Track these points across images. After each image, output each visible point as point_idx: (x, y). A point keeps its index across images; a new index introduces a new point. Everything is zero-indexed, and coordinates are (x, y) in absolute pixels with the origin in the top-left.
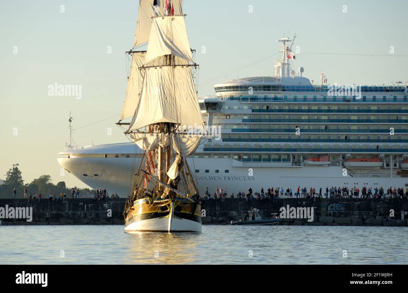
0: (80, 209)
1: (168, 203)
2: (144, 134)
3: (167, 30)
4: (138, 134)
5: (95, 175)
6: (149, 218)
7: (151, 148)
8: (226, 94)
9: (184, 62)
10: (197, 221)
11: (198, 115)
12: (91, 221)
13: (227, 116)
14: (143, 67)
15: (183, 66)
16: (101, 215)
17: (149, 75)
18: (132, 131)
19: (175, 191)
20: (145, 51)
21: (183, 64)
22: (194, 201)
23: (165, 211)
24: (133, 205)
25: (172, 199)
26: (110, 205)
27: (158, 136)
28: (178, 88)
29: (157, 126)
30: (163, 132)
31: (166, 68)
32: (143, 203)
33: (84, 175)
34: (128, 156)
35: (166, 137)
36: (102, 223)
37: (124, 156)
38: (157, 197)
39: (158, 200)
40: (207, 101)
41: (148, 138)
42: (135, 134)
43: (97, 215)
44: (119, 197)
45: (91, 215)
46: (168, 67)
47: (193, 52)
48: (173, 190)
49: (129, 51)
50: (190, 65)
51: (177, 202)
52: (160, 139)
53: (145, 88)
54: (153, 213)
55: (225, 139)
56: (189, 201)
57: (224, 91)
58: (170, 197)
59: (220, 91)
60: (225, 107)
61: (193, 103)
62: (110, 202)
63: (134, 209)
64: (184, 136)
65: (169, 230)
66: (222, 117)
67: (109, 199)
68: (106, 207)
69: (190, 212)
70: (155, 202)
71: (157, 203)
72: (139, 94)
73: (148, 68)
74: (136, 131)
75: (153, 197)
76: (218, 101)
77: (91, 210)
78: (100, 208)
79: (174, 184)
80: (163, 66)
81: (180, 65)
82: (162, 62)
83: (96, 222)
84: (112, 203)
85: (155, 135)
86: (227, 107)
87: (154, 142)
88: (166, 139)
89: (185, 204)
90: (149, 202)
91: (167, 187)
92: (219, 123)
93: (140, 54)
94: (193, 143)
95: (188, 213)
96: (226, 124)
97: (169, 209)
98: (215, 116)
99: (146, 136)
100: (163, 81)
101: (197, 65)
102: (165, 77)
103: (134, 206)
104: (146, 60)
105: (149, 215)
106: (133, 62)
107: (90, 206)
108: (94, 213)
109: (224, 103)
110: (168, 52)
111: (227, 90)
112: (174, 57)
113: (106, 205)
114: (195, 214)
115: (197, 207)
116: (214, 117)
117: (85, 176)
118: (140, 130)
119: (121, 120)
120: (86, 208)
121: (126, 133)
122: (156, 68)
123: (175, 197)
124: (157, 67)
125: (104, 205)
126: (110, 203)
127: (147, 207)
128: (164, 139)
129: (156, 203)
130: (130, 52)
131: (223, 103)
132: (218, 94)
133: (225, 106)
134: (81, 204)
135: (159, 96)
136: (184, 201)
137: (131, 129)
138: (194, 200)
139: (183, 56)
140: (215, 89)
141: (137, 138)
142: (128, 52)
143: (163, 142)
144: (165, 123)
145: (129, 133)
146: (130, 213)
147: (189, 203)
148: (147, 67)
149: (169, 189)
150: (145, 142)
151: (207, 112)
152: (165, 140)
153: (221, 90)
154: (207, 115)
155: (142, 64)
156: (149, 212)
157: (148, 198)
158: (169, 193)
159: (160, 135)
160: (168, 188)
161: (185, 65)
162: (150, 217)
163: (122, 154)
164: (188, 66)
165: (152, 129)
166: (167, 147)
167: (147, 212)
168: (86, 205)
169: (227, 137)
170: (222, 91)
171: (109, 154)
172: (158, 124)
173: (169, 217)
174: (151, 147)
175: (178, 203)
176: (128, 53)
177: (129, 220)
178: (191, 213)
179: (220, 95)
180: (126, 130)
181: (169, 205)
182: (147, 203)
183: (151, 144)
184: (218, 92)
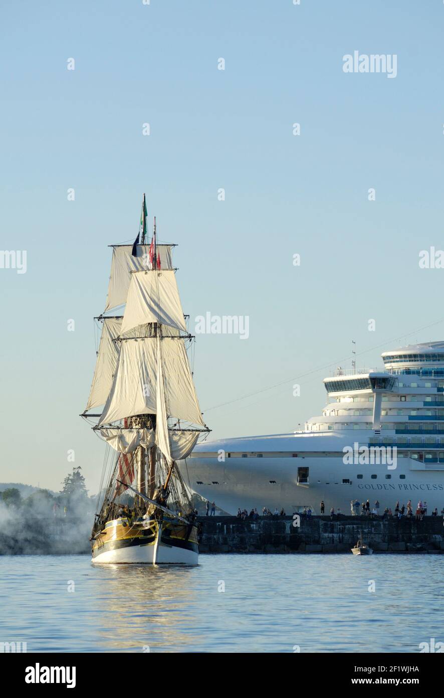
0: (218, 531)
1: (153, 525)
2: (120, 430)
3: (152, 288)
4: (111, 430)
5: (214, 483)
6: (126, 546)
7: (129, 449)
8: (399, 366)
9: (174, 332)
10: (192, 550)
11: (193, 404)
12: (234, 548)
13: (401, 397)
14: (118, 339)
15: (173, 337)
16: (247, 540)
17: (126, 348)
18: (103, 426)
19: (163, 509)
20: (122, 317)
21: (173, 336)
22: (188, 523)
23: (149, 537)
24: (104, 529)
25: (159, 520)
26: (259, 526)
27: (138, 432)
28: (166, 367)
29: (136, 419)
30: (146, 427)
31: (149, 341)
32: (119, 525)
33: (198, 483)
34: (260, 455)
35: (150, 434)
36: (249, 551)
37: (255, 455)
38: (139, 517)
39: (139, 521)
40: (373, 376)
41: (125, 435)
42: (107, 430)
43: (242, 540)
44: (272, 514)
45: (232, 540)
46: (153, 338)
47: (185, 318)
48: (160, 507)
49: (98, 316)
50: (183, 337)
51: (166, 523)
52: (142, 437)
53: (122, 367)
54: (132, 539)
55: (399, 430)
56: (182, 523)
57: (397, 362)
58: (155, 516)
59: (391, 362)
60: (398, 385)
61: (187, 387)
62: (259, 521)
63: (105, 533)
64: (175, 432)
65: (154, 561)
66: (395, 399)
67: (258, 518)
68: (255, 528)
69: (183, 537)
70: (134, 523)
71: (138, 526)
72: (113, 376)
73: (125, 341)
74: (109, 427)
75: (133, 517)
76: (388, 376)
77: (233, 533)
78: (246, 530)
79: (162, 499)
80: (146, 337)
81: (169, 337)
82: (144, 331)
83: (241, 550)
84: (262, 523)
85: (135, 431)
86: (401, 385)
87: (134, 441)
88: (149, 437)
89: (176, 526)
90: (128, 523)
91: (152, 503)
92: (390, 407)
93: (114, 320)
94: (188, 442)
95: (180, 538)
96: (400, 409)
97: (154, 533)
98: (384, 397)
99: (123, 433)
100: (146, 358)
101: (193, 337)
102: (149, 352)
103: (106, 529)
104: (122, 330)
105: (127, 542)
106: (104, 331)
107: (231, 527)
108: (238, 537)
109: (397, 378)
110: (153, 319)
111: (401, 359)
112: (161, 325)
113: (254, 525)
114: (189, 540)
115: (193, 530)
116: (384, 399)
117: (200, 484)
118: (113, 424)
119: (87, 411)
120: (225, 529)
121: (94, 429)
122: (136, 340)
123: (162, 518)
124: (138, 339)
125: (252, 525)
126: (260, 523)
127: (123, 531)
128: (147, 437)
129: (136, 525)
130: (100, 318)
131: (395, 378)
132: (388, 366)
133: (398, 383)
134: (219, 524)
135: (141, 379)
136: (174, 522)
137: (101, 424)
138: (188, 521)
139: (174, 324)
140: (384, 358)
141: (110, 435)
142: (97, 318)
143: (146, 440)
144: (149, 414)
145: (99, 429)
146: (101, 539)
147: (181, 525)
148: (124, 339)
149: (155, 506)
150: (122, 441)
151: (374, 392)
152: (149, 439)
153: (392, 360)
154: (373, 397)
155: (117, 334)
156: (128, 537)
157: (126, 518)
158: (155, 511)
159: (142, 431)
160: (154, 504)
161: (176, 337)
162: (127, 544)
163: (252, 453)
164: (181, 337)
165: (129, 423)
166: (151, 448)
167: (124, 538)
168: (225, 526)
169: (402, 427)
170: (394, 362)
171: (233, 453)
172: (138, 416)
173: (154, 545)
174: (129, 447)
175: (167, 526)
176: (97, 320)
177: (99, 548)
178: (184, 539)
179: (391, 368)
180: (94, 425)
181: (154, 528)
182: (125, 525)
183: (130, 444)
184: (388, 362)
